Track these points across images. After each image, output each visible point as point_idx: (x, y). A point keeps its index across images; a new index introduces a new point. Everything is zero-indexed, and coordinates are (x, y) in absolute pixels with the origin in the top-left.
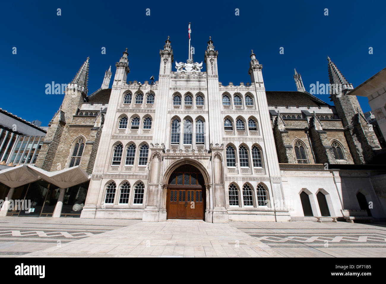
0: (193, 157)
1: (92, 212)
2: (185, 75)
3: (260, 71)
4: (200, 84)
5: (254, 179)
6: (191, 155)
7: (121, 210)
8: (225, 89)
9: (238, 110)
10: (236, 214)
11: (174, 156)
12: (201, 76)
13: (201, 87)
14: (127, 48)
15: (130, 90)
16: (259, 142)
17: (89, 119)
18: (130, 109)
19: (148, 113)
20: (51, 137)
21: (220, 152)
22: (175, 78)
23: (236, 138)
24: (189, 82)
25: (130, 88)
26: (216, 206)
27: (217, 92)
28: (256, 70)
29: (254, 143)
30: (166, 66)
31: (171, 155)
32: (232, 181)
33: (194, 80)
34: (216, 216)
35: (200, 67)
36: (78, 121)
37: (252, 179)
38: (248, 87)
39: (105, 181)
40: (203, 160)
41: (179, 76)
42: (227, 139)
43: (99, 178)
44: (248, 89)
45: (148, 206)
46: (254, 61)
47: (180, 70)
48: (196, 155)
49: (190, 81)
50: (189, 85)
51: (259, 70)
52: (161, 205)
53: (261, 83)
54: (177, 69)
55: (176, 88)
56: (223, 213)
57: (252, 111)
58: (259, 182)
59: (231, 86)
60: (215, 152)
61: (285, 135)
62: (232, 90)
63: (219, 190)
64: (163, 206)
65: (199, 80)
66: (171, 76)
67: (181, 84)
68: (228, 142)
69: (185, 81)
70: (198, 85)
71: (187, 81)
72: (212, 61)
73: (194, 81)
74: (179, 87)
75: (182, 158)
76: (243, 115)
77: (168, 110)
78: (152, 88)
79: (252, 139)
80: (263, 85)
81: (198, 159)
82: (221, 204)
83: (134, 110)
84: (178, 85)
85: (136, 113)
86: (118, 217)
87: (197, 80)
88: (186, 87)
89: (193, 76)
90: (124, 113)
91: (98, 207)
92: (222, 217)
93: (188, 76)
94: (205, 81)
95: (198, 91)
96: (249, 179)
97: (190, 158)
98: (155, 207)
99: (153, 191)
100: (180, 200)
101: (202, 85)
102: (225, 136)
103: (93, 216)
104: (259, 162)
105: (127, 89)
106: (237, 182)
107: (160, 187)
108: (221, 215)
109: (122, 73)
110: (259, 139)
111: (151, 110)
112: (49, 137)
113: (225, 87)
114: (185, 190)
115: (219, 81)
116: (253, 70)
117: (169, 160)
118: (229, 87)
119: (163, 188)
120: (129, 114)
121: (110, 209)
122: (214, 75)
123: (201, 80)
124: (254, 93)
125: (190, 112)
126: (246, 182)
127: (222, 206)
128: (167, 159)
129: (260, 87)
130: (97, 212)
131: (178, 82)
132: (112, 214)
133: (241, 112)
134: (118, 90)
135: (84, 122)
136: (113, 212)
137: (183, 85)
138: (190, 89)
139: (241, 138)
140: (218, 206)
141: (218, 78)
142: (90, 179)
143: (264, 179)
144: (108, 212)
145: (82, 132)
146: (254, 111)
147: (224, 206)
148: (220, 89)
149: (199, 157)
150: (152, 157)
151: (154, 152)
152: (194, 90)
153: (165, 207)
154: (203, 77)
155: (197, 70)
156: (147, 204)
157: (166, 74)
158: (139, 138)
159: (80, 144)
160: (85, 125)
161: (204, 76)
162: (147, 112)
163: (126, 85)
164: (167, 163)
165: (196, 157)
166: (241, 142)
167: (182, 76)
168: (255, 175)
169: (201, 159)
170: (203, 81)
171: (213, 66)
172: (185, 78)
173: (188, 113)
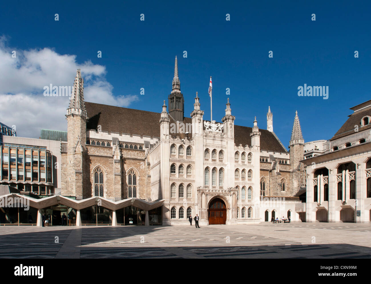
2: (212, 135)
3: (259, 137)
4: (222, 143)
5: (247, 205)
6: (221, 193)
8: (237, 149)
9: (243, 165)
12: (223, 137)
13: (223, 146)
14: (164, 101)
15: (175, 143)
16: (252, 186)
17: (103, 150)
18: (178, 160)
19: (190, 164)
20: (79, 167)
22: (206, 136)
25: (175, 142)
27: (233, 152)
31: (211, 193)
32: (237, 206)
35: (222, 128)
36: (92, 150)
38: (250, 149)
41: (208, 135)
42: (236, 183)
44: (250, 150)
46: (255, 127)
47: (208, 129)
48: (223, 193)
49: (215, 140)
50: (215, 144)
52: (207, 218)
54: (206, 128)
55: (207, 145)
56: (236, 221)
58: (250, 207)
59: (241, 147)
60: (233, 192)
62: (241, 149)
65: (221, 140)
66: (203, 135)
67: (209, 141)
68: (237, 185)
69: (212, 139)
71: (214, 140)
72: (231, 126)
73: (218, 140)
74: (209, 144)
75: (217, 195)
78: (191, 144)
80: (259, 148)
83: (180, 161)
84: (208, 142)
85: (182, 163)
87: (220, 140)
88: (213, 145)
89: (217, 136)
90: (173, 162)
93: (214, 136)
94: (225, 141)
95: (220, 149)
96: (245, 205)
97: (221, 195)
101: (223, 144)
102: (235, 181)
104: (249, 196)
105: (173, 143)
108: (234, 222)
109: (168, 128)
111: (192, 162)
112: (77, 167)
113: (237, 147)
114: (214, 211)
115: (235, 142)
118: (239, 147)
120: (177, 163)
122: (231, 137)
123: (222, 140)
124: (253, 153)
125: (216, 165)
128: (209, 195)
131: (207, 140)
134: (167, 143)
135: (98, 152)
137: (211, 143)
138: (215, 147)
139: (243, 183)
141: (234, 140)
145: (99, 162)
147: (236, 218)
148: (235, 148)
151: (202, 191)
152: (218, 148)
155: (220, 130)
157: (200, 133)
158: (186, 181)
159: (99, 173)
160: (100, 155)
161: (224, 136)
162: (189, 162)
163: (172, 139)
164: (210, 198)
166: (243, 185)
167: (210, 135)
169: (226, 195)
170: (223, 141)
171: (231, 130)
172: (212, 137)
173: (215, 165)
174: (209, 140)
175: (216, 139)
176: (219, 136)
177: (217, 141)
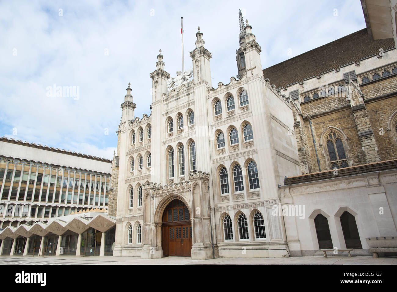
0: (176, 192)
1: (119, 251)
2: (174, 93)
3: (253, 50)
4: (189, 98)
5: (246, 206)
6: (174, 189)
7: (137, 248)
8: (214, 94)
9: (228, 119)
10: (227, 249)
11: (161, 194)
12: (190, 87)
13: (190, 102)
16: (252, 156)
18: (135, 150)
19: (148, 150)
21: (198, 181)
23: (226, 156)
24: (179, 100)
26: (196, 242)
27: (203, 104)
28: (247, 51)
29: (247, 158)
30: (157, 90)
31: (159, 193)
32: (223, 212)
33: (183, 95)
34: (194, 252)
35: (189, 75)
37: (244, 206)
38: (240, 81)
39: (125, 223)
40: (185, 193)
41: (170, 96)
42: (217, 160)
43: (120, 221)
44: (240, 83)
45: (145, 244)
46: (249, 35)
47: (171, 88)
48: (178, 188)
50: (179, 104)
51: (251, 50)
52: (155, 243)
53: (254, 68)
55: (168, 113)
56: (201, 249)
57: (244, 114)
58: (253, 209)
59: (221, 87)
60: (193, 182)
61: (360, 115)
62: (221, 92)
63: (198, 225)
64: (158, 244)
65: (188, 93)
66: (163, 99)
67: (173, 104)
68: (219, 164)
69: (174, 100)
70: (187, 100)
71: (177, 99)
72: (197, 64)
73: (183, 97)
74: (170, 110)
75: (167, 194)
76: (234, 124)
77: (163, 141)
78: (149, 121)
79: (244, 153)
81: (181, 193)
82: (200, 240)
83: (137, 150)
84: (169, 107)
85: (140, 152)
86: (135, 255)
87: (186, 94)
88: (176, 108)
89: (182, 90)
90: (131, 155)
91: (123, 247)
92: (199, 253)
93: (177, 93)
95: (187, 108)
96: (241, 207)
97: (174, 193)
98: (149, 245)
99: (148, 230)
100: (177, 237)
102: (215, 157)
103: (119, 254)
104: (254, 182)
105: (132, 129)
106: (228, 212)
107: (152, 226)
108: (198, 252)
110: (252, 151)
111: (150, 146)
112: (112, 183)
113: (214, 91)
114: (180, 227)
116: (244, 53)
117: (158, 198)
118: (218, 89)
119: (156, 227)
120: (134, 155)
121: (130, 248)
122: (200, 81)
123: (189, 93)
124: (245, 87)
126: (237, 211)
127: (201, 242)
128: (156, 197)
129: (253, 75)
130: (123, 251)
131: (169, 104)
132: (131, 252)
133: (232, 120)
134: (125, 133)
136: (131, 251)
137: (174, 106)
138: (180, 108)
139: (232, 156)
140: (198, 242)
142: (116, 223)
143: (258, 204)
144: (129, 251)
146: (247, 113)
147: (202, 242)
148: (209, 96)
149: (181, 191)
150: (145, 197)
151: (146, 192)
152: (184, 108)
153: (160, 245)
154: (191, 88)
155: (187, 80)
156: (144, 243)
157: (157, 100)
158: (143, 178)
161: (192, 86)
162: (147, 148)
163: (131, 125)
164: (157, 201)
165: (179, 191)
166: (232, 161)
167: (172, 95)
168: (246, 201)
169: (183, 192)
170: (191, 93)
171: (199, 69)
172: (175, 96)
173: (180, 139)
174: (171, 103)
175: (180, 97)
176: (185, 89)
177: (182, 99)
